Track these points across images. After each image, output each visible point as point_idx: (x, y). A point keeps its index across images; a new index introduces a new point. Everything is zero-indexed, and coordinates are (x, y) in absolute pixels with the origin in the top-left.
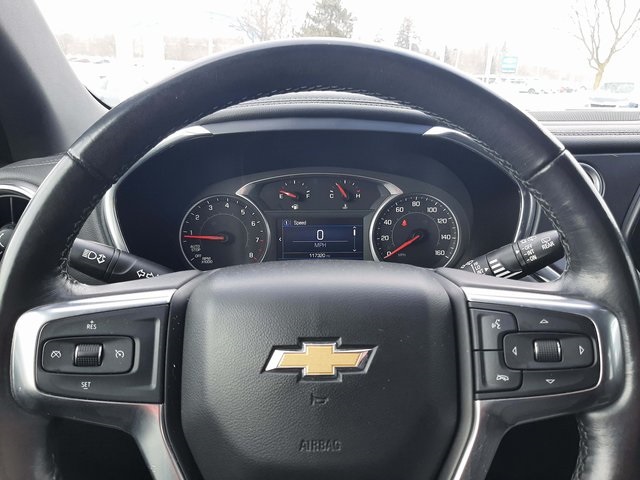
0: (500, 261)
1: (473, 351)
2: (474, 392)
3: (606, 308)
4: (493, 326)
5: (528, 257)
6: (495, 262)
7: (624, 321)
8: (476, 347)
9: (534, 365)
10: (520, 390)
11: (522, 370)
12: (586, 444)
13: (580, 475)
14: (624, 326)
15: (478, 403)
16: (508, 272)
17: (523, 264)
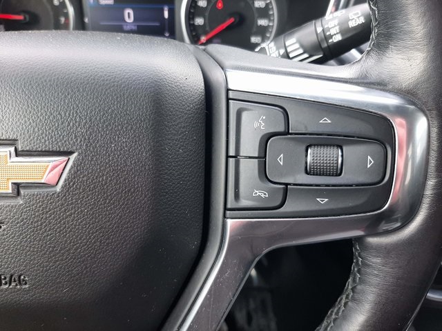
0: (299, 41)
1: (228, 157)
2: (226, 209)
3: (414, 104)
4: (256, 125)
5: (331, 37)
6: (293, 43)
7: (435, 123)
8: (232, 153)
9: (303, 178)
10: (281, 210)
11: (287, 185)
12: (359, 271)
13: (346, 304)
14: (435, 130)
15: (230, 222)
16: (306, 55)
17: (325, 45)
